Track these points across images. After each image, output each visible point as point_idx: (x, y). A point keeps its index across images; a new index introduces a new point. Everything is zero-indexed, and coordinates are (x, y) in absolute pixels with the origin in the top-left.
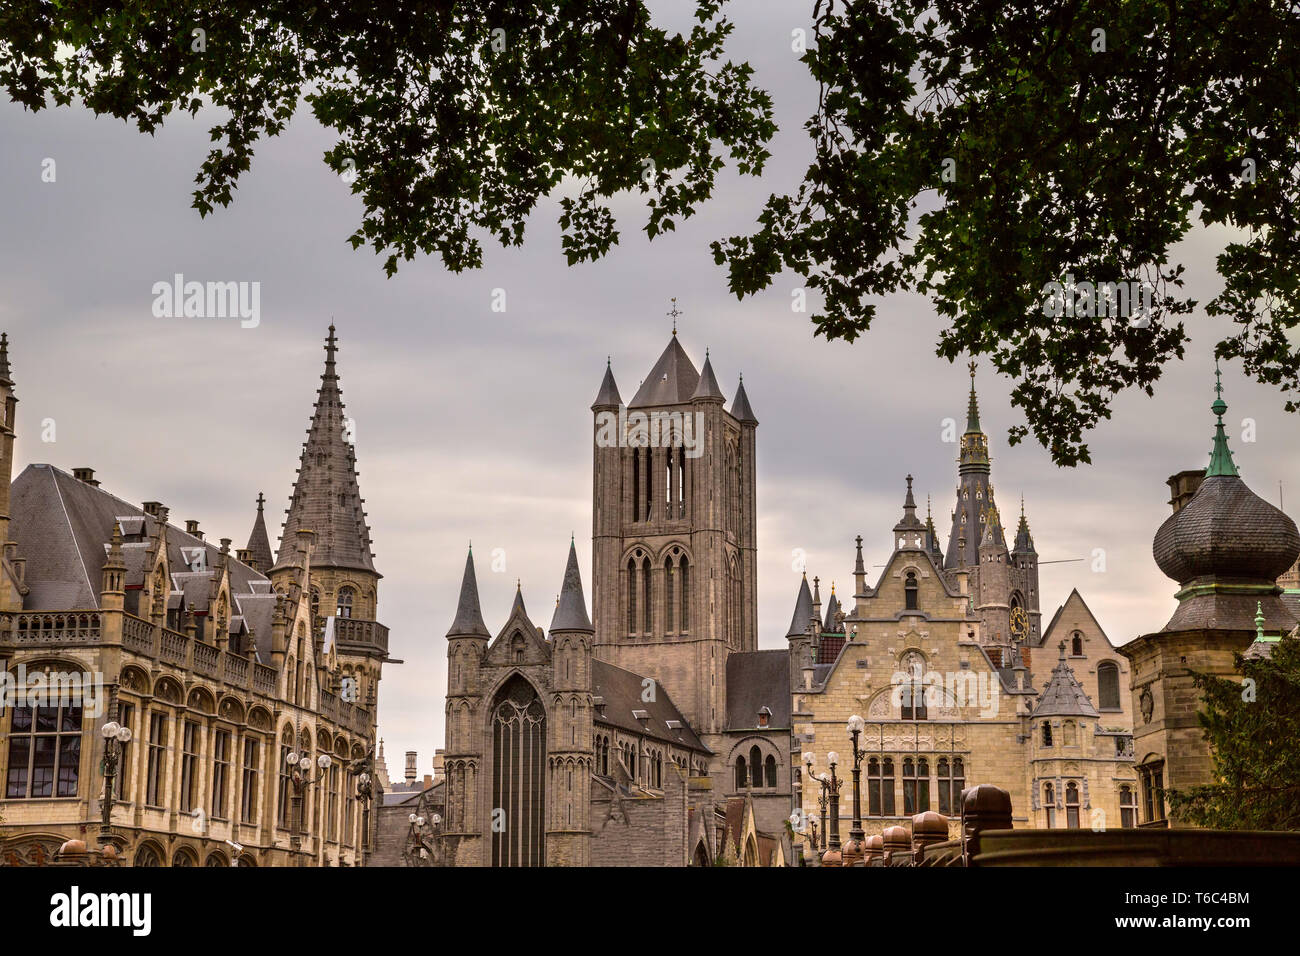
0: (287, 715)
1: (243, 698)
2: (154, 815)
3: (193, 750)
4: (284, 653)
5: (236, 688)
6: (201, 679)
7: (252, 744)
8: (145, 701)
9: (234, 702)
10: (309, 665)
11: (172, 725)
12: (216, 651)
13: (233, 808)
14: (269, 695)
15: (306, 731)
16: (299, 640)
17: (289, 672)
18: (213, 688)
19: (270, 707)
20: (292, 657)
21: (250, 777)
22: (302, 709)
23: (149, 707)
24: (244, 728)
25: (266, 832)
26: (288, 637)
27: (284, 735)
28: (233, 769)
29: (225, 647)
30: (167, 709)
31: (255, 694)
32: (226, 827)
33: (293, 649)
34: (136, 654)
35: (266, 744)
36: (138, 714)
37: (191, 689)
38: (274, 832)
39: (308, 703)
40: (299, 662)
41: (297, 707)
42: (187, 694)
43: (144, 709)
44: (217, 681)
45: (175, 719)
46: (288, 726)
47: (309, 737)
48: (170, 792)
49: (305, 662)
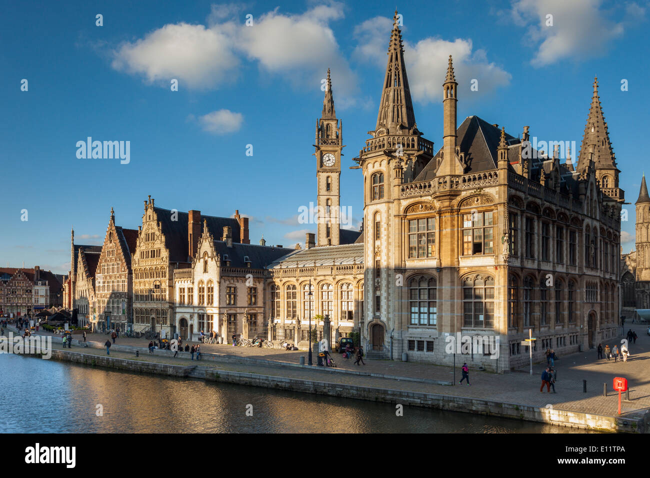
0: (587, 221)
1: (568, 213)
2: (530, 261)
3: (547, 234)
4: (585, 195)
5: (565, 208)
6: (548, 204)
7: (573, 234)
8: (522, 212)
9: (564, 214)
10: (595, 201)
11: (536, 224)
12: (554, 192)
13: (566, 258)
14: (580, 212)
15: (595, 228)
16: (591, 190)
17: (587, 203)
18: (554, 208)
19: (580, 217)
20: (588, 197)
21: (572, 246)
22: (593, 218)
23: (525, 215)
24: (569, 226)
25: (581, 268)
26: (586, 189)
27: (586, 230)
28: (565, 243)
29: (558, 190)
30: (533, 216)
31: (573, 211)
32: (563, 267)
33: (588, 194)
34: (516, 190)
35: (579, 232)
36: (519, 218)
37: (544, 207)
38: (584, 268)
39: (596, 217)
40: (591, 200)
41: (591, 217)
42: (542, 210)
43: (522, 215)
44: (556, 205)
45: (537, 221)
46: (588, 226)
47: (597, 230)
48: (537, 252)
49: (594, 199)
